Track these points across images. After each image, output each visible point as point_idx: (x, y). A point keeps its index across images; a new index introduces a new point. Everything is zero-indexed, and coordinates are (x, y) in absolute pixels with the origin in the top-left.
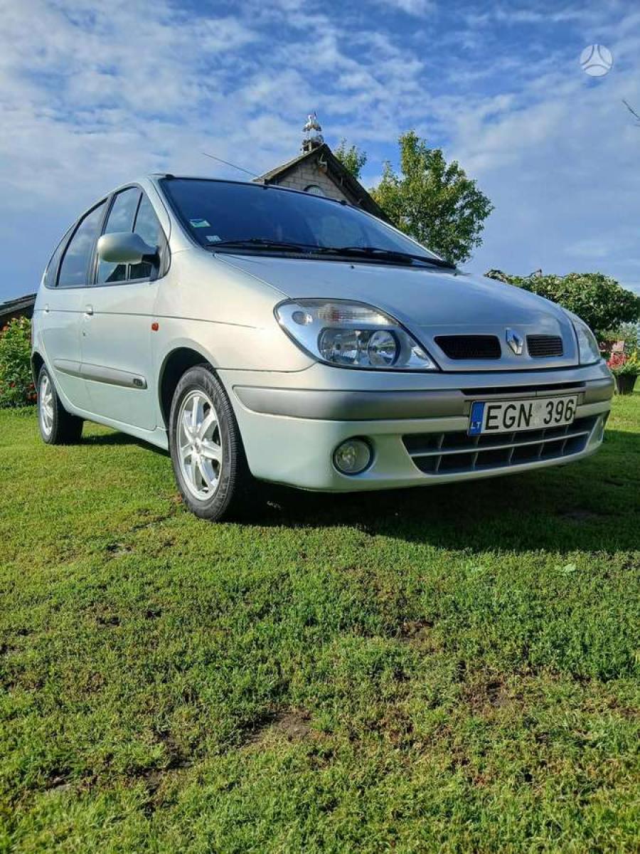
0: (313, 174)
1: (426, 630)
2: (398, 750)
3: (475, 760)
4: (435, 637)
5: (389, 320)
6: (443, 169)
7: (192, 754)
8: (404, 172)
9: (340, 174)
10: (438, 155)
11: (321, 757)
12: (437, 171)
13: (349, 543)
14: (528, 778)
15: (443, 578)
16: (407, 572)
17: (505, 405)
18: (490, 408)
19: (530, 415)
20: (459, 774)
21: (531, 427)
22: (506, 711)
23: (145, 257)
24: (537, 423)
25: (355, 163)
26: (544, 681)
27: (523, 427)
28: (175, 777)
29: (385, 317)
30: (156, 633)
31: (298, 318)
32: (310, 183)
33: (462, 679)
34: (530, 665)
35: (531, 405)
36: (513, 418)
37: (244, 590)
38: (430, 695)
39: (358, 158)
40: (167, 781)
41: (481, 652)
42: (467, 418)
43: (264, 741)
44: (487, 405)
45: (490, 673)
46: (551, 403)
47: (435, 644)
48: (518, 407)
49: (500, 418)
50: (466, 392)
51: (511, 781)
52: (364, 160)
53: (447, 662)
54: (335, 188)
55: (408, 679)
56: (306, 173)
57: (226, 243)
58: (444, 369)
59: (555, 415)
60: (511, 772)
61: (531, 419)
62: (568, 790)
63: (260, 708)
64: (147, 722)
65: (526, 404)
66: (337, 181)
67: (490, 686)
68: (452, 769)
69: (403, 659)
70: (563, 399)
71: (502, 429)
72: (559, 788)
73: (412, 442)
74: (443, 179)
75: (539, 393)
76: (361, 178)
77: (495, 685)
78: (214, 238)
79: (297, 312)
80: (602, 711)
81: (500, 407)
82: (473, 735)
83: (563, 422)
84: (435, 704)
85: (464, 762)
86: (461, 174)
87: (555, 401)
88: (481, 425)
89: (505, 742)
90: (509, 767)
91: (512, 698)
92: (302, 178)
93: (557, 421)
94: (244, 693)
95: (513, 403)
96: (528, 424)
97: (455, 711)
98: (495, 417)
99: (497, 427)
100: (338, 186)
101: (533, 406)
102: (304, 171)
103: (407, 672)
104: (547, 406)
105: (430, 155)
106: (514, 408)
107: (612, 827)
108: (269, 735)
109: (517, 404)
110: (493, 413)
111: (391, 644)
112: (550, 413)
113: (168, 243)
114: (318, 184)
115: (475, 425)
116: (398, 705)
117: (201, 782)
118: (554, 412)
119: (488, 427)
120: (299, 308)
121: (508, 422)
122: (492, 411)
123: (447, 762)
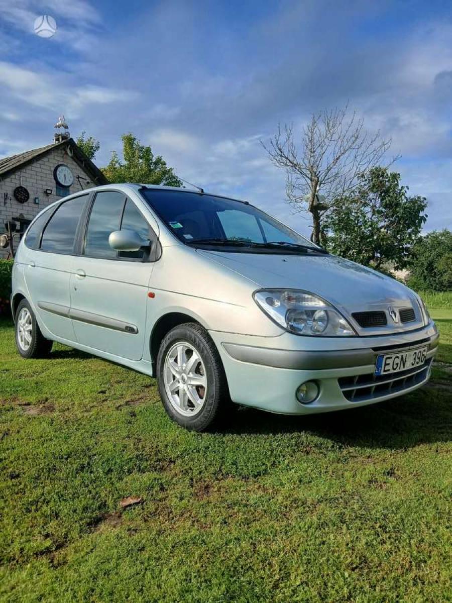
0: (63, 157)
1: (172, 465)
2: (167, 521)
3: (202, 520)
4: (177, 468)
5: (325, 303)
6: (151, 160)
7: (66, 541)
8: (126, 159)
9: (82, 159)
10: (148, 150)
11: (132, 531)
12: (148, 160)
13: (122, 422)
14: (225, 523)
15: (178, 437)
16: (158, 436)
17: (394, 356)
18: (387, 358)
19: (405, 361)
20: (196, 527)
21: (405, 369)
22: (214, 497)
23: (142, 247)
24: (408, 366)
25: (92, 148)
26: (228, 481)
27: (402, 369)
28: (63, 551)
29: (324, 302)
30: (22, 486)
31: (270, 302)
32: (60, 163)
33: (192, 487)
34: (222, 475)
35: (406, 355)
36: (397, 364)
37: (66, 457)
38: (179, 496)
39: (94, 145)
40: (58, 555)
41: (200, 472)
42: (374, 366)
43: (101, 530)
44: (385, 357)
45: (205, 482)
46: (415, 353)
47: (177, 471)
48: (400, 357)
49: (391, 364)
50: (375, 349)
51: (219, 525)
52: (98, 148)
53: (184, 479)
54: (78, 168)
55: (167, 490)
56: (57, 156)
57: (199, 241)
58: (360, 335)
59: (417, 360)
60: (218, 522)
61: (406, 363)
62: (242, 524)
63: (94, 515)
64: (36, 531)
65: (404, 354)
66: (79, 163)
67: (205, 488)
68: (193, 525)
69: (164, 481)
70: (416, 351)
71: (392, 371)
72: (238, 525)
73: (344, 381)
74: (152, 167)
75: (411, 347)
76: (95, 159)
77: (207, 487)
78: (188, 237)
79: (267, 298)
80: (254, 491)
81: (391, 358)
82: (200, 510)
83: (421, 364)
84: (182, 499)
85: (197, 521)
86: (164, 164)
87: (417, 351)
88: (381, 370)
89: (214, 510)
90: (218, 519)
91: (216, 492)
92: (54, 159)
93: (417, 363)
94: (84, 510)
95: (397, 355)
96: (404, 367)
97: (191, 501)
98: (389, 364)
99: (389, 370)
100: (80, 166)
101: (407, 356)
102: (56, 154)
103: (166, 487)
104: (414, 355)
105: (143, 150)
106: (398, 357)
107: (259, 534)
108: (102, 526)
109: (400, 355)
110: (388, 361)
111: (155, 475)
112: (415, 359)
113: (158, 239)
114: (65, 164)
115: (378, 369)
116: (163, 503)
117: (76, 552)
118: (416, 359)
119: (385, 371)
120: (270, 295)
121: (395, 367)
122: (388, 360)
123: (190, 523)
